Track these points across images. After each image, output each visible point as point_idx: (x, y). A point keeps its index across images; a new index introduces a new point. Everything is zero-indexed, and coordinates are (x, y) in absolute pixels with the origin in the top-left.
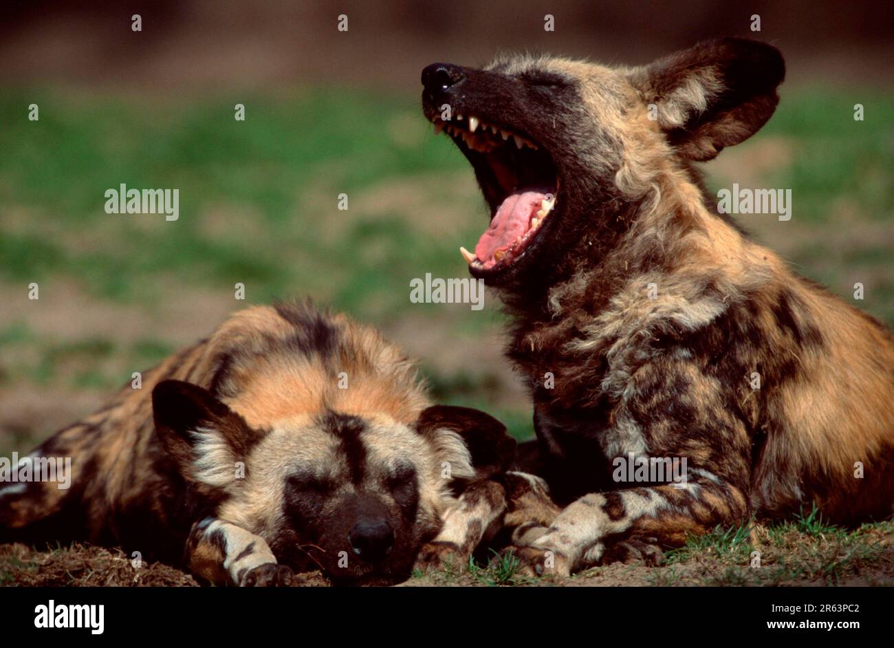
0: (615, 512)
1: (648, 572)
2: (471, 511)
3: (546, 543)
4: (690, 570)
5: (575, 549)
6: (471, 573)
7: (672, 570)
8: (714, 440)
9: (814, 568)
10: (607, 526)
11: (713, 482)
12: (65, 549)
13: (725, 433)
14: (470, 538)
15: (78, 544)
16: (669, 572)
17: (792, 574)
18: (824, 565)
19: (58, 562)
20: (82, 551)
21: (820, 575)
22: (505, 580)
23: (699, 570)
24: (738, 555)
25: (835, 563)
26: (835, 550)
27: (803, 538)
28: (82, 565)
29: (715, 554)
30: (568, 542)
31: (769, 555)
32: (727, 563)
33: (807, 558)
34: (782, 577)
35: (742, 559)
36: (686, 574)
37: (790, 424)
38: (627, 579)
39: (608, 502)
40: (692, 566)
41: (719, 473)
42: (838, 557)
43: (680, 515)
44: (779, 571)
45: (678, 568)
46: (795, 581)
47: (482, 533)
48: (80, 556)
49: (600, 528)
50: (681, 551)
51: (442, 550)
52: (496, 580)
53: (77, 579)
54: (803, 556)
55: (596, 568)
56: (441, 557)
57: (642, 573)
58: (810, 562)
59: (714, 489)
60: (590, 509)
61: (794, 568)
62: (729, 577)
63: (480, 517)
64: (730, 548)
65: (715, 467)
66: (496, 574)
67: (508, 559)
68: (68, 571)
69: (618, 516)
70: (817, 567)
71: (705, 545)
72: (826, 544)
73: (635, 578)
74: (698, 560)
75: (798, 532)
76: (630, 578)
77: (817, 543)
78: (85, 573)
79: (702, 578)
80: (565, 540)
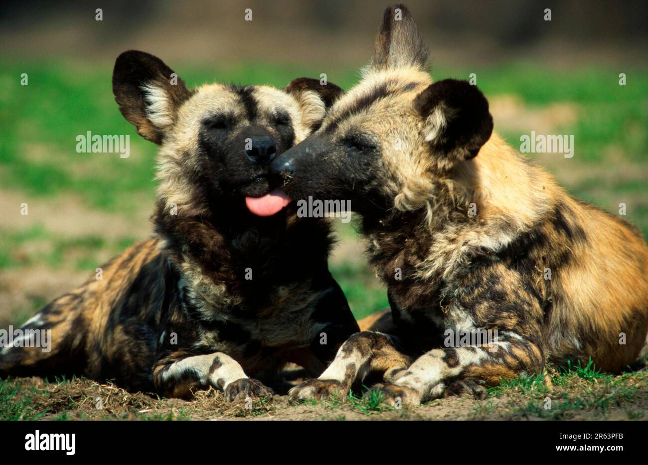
0: (452, 362)
1: (473, 403)
2: (347, 357)
3: (404, 382)
4: (503, 403)
5: (424, 387)
6: (351, 402)
7: (490, 402)
8: (519, 311)
9: (589, 402)
10: (446, 371)
11: (519, 340)
12: (69, 381)
13: (526, 307)
14: (348, 376)
15: (77, 378)
16: (488, 403)
17: (574, 406)
18: (596, 400)
19: (63, 390)
20: (80, 383)
21: (593, 407)
22: (374, 408)
23: (509, 403)
24: (536, 392)
25: (604, 399)
26: (604, 389)
27: (582, 382)
28: (80, 393)
29: (521, 392)
30: (420, 381)
31: (558, 392)
32: (529, 397)
33: (584, 395)
34: (567, 407)
35: (539, 395)
36: (500, 405)
37: (568, 296)
38: (459, 408)
39: (447, 355)
40: (505, 399)
41: (523, 334)
42: (606, 395)
43: (497, 364)
44: (565, 403)
45: (495, 400)
46: (576, 410)
47: (356, 372)
48: (78, 386)
49: (441, 373)
50: (497, 389)
51: (329, 386)
52: (367, 407)
53: (76, 403)
54: (582, 394)
55: (437, 400)
56: (329, 391)
57: (470, 404)
58: (586, 398)
59: (520, 345)
60: (435, 360)
61: (575, 402)
62: (530, 408)
63: (354, 361)
64: (531, 388)
65: (520, 330)
66: (368, 403)
67: (376, 393)
68: (70, 397)
69: (454, 364)
70: (591, 401)
71: (514, 384)
72: (598, 386)
73: (464, 408)
74: (508, 395)
75: (578, 378)
76: (461, 407)
77: (592, 385)
78: (81, 399)
79: (511, 408)
80: (417, 380)
